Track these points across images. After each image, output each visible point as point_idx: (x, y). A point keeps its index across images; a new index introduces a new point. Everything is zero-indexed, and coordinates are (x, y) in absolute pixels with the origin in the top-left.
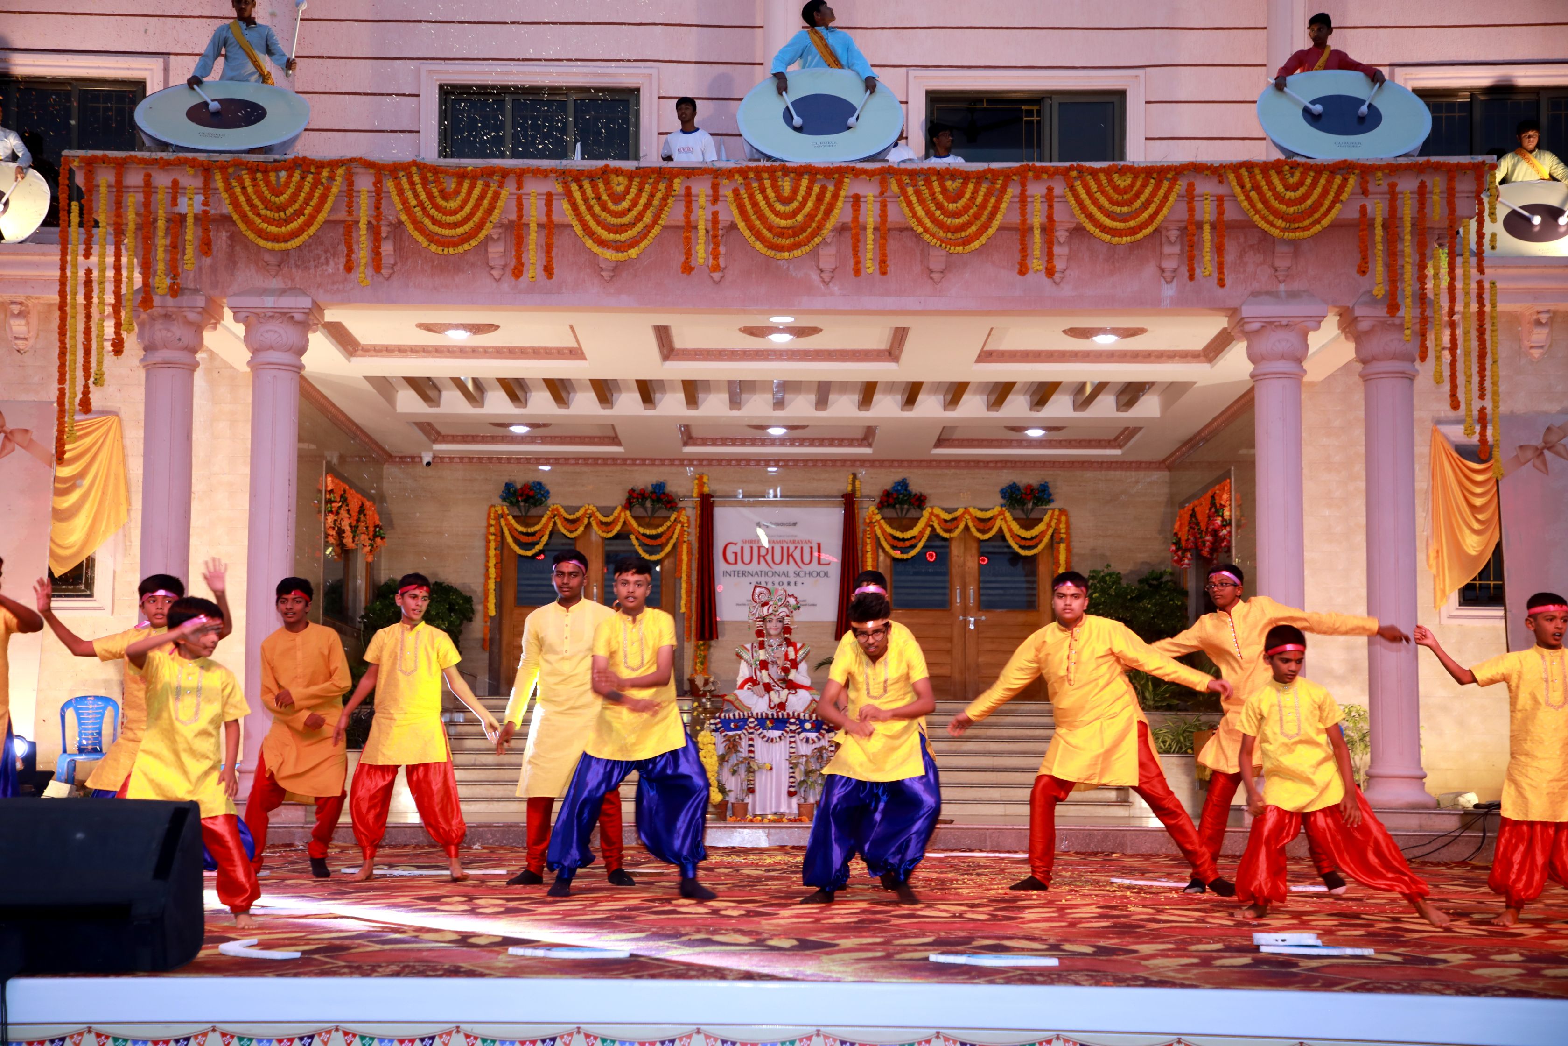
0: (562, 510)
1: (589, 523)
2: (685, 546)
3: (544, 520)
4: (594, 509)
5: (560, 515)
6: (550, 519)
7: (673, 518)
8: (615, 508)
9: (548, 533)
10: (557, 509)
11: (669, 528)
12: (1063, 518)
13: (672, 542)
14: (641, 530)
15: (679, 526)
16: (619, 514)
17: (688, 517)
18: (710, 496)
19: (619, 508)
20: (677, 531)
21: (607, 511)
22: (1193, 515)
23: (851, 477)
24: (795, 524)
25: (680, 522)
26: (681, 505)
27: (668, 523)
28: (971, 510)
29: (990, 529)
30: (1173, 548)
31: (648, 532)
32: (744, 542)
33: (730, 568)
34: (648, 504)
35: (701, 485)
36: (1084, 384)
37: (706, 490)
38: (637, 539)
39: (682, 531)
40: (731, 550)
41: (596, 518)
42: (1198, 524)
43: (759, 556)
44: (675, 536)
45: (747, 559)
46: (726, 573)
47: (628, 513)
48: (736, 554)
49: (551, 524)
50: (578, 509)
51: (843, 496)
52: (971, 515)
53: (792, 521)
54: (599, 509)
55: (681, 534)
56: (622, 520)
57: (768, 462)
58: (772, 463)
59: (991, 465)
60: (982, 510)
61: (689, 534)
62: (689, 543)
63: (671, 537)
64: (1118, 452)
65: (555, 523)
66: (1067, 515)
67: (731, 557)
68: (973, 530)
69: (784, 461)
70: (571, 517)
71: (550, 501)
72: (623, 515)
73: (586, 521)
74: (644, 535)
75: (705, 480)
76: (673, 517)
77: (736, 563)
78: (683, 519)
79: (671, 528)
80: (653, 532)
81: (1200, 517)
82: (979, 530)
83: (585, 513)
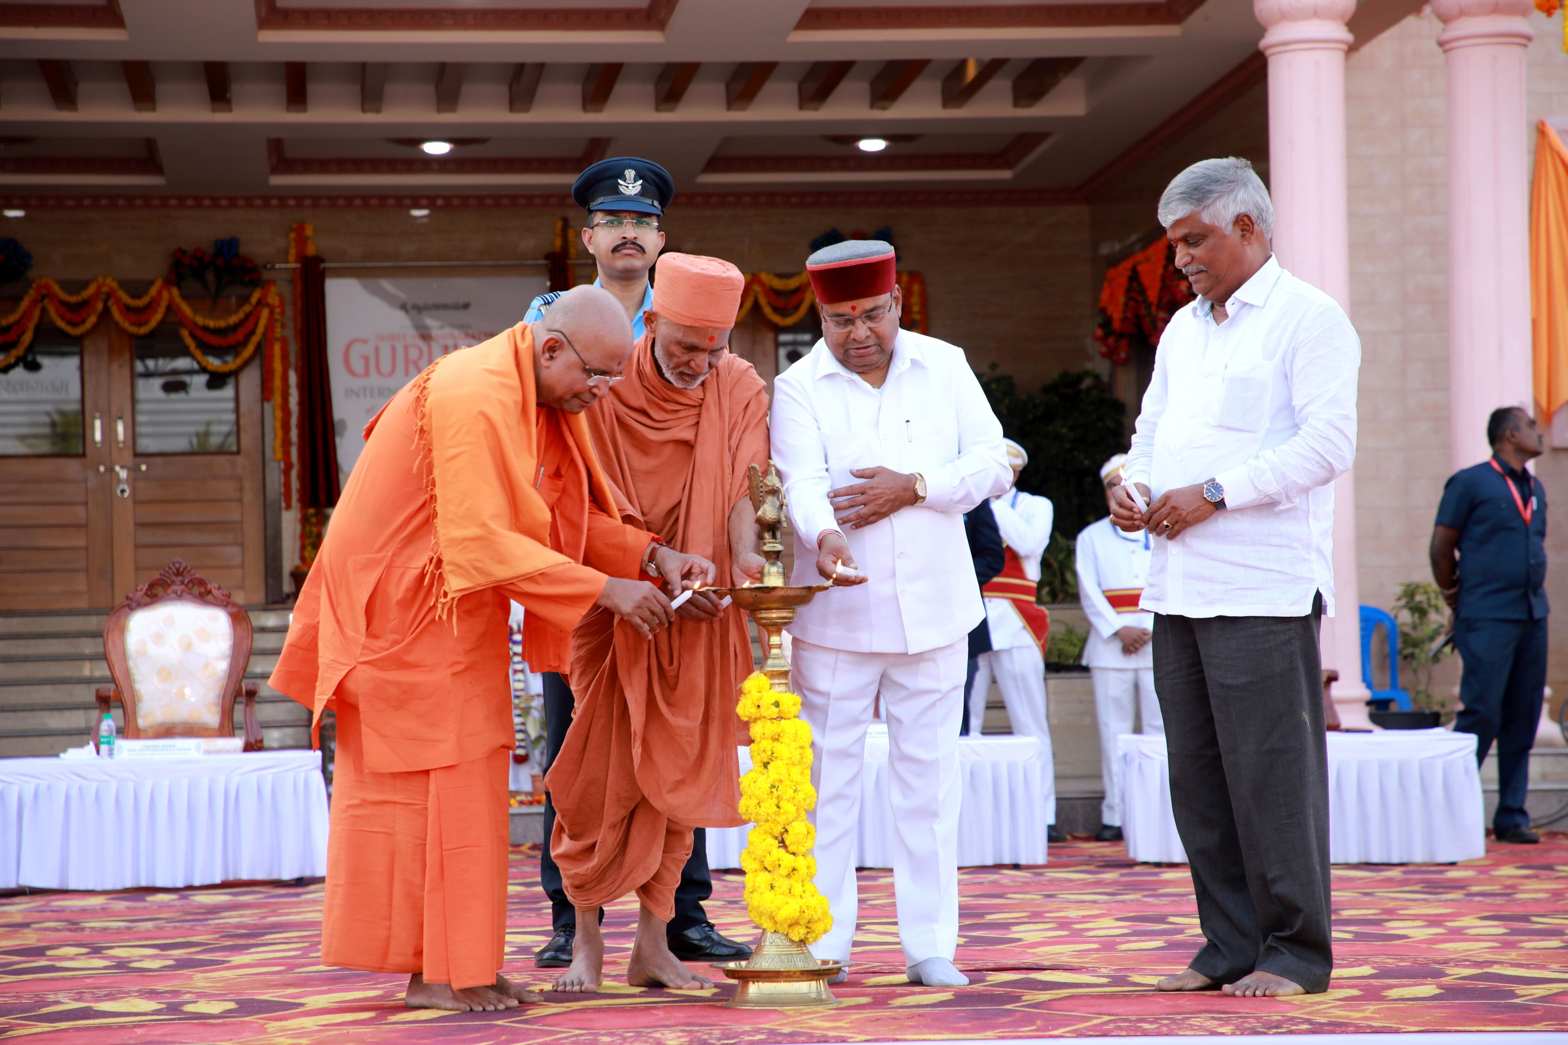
0: (56, 288)
1: (106, 311)
2: (277, 348)
3: (24, 304)
4: (114, 285)
5: (50, 295)
6: (34, 303)
7: (254, 299)
8: (151, 283)
9: (31, 327)
10: (47, 286)
11: (248, 316)
12: (916, 288)
13: (255, 339)
14: (200, 320)
15: (265, 312)
16: (159, 293)
17: (282, 298)
18: (318, 259)
19: (158, 283)
20: (263, 322)
21: (136, 288)
22: (1134, 277)
23: (559, 225)
24: (466, 306)
25: (268, 305)
26: (266, 275)
27: (247, 308)
28: (764, 277)
29: (797, 308)
30: (1099, 332)
31: (211, 323)
32: (381, 338)
33: (356, 383)
34: (210, 276)
35: (302, 241)
36: (962, 65)
37: (311, 250)
38: (192, 335)
39: (271, 320)
40: (357, 351)
41: (118, 300)
42: (1143, 291)
43: (407, 361)
44: (260, 329)
45: (386, 365)
46: (350, 392)
47: (175, 291)
48: (366, 359)
49: (37, 313)
50: (85, 284)
51: (547, 257)
52: (762, 284)
53: (462, 301)
54: (125, 284)
55: (269, 327)
56: (164, 304)
57: (416, 198)
58: (424, 202)
59: (794, 200)
60: (781, 276)
61: (283, 326)
62: (284, 342)
63: (253, 332)
64: (1005, 175)
65: (44, 311)
66: (922, 283)
67: (358, 365)
68: (767, 310)
69: (445, 198)
70: (73, 299)
71: (32, 274)
72: (165, 294)
73: (100, 306)
74: (205, 328)
75: (309, 231)
76: (255, 297)
77: (367, 373)
78: (273, 299)
79: (251, 318)
80: (221, 324)
81: (1146, 281)
82: (775, 309)
83: (98, 291)
